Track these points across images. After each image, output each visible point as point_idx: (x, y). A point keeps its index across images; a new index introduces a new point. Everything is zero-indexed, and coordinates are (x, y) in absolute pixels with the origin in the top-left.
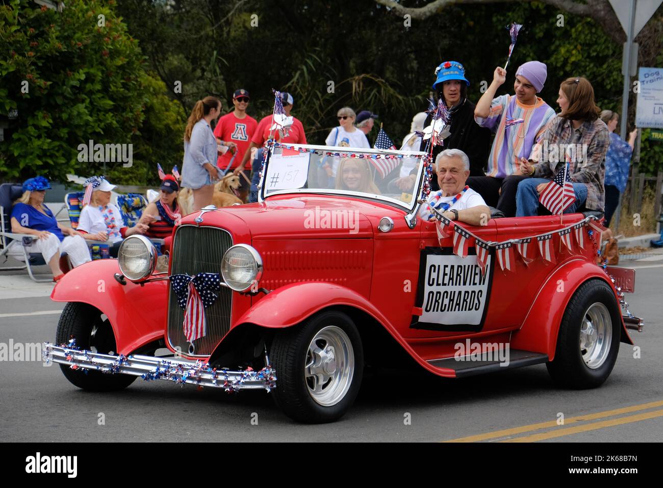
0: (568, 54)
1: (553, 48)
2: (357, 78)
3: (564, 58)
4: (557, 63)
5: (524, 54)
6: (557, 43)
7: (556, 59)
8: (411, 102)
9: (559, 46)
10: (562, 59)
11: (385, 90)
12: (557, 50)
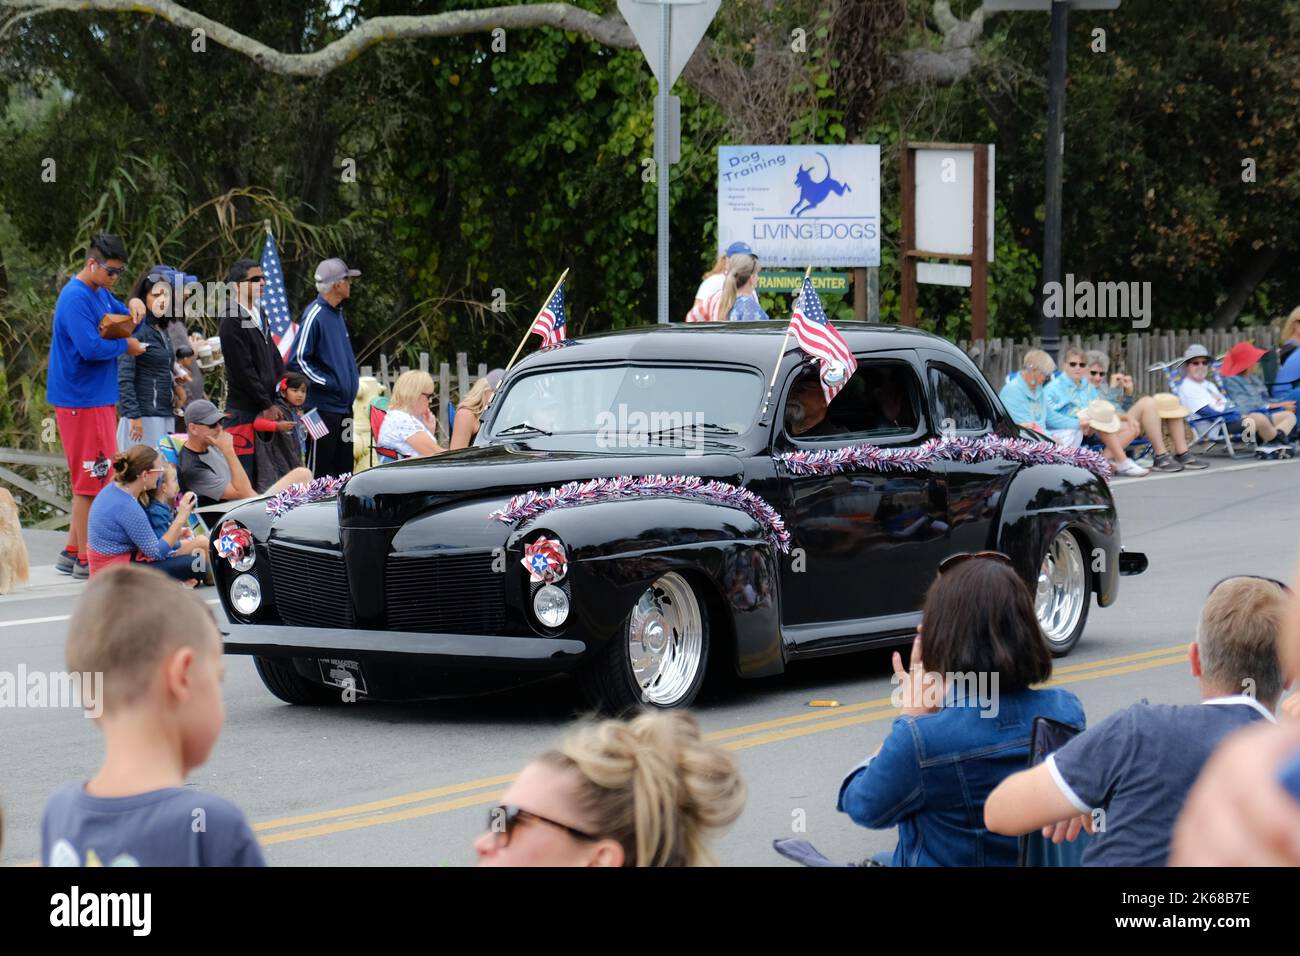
0: (643, 130)
1: (616, 118)
2: (222, 198)
3: (637, 139)
4: (621, 148)
5: (560, 136)
6: (624, 108)
7: (620, 140)
8: (331, 234)
9: (628, 113)
10: (632, 140)
11: (280, 217)
12: (622, 123)
